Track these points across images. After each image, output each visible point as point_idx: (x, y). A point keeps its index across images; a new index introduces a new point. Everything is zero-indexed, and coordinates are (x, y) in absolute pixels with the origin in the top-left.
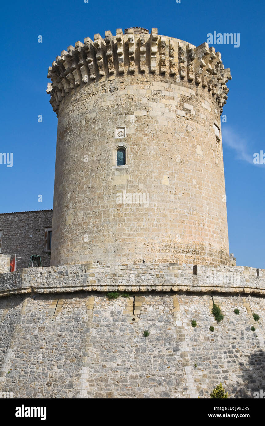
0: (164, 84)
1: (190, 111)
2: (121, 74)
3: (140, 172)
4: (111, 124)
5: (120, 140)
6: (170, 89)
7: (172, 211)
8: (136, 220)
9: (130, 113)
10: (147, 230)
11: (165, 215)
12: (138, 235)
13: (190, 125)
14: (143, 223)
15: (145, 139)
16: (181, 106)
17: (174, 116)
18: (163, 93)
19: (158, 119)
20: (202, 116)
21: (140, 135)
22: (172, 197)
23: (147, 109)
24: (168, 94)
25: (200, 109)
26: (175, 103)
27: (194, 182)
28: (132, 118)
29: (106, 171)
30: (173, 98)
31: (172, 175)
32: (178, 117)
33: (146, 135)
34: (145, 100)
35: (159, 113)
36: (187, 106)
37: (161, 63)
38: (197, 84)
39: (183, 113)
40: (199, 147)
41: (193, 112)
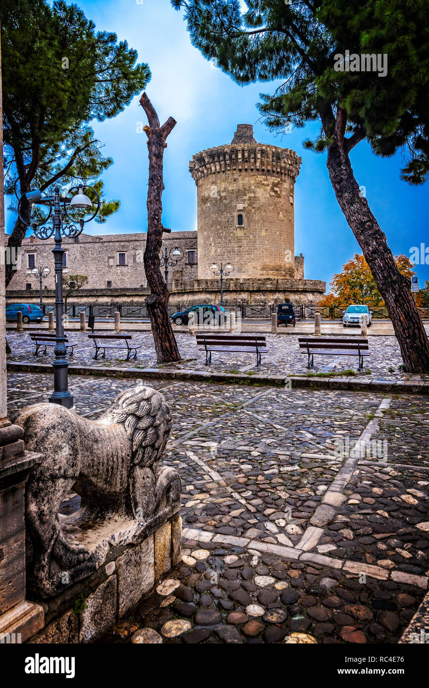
0: (263, 177)
1: (277, 191)
2: (240, 170)
3: (251, 229)
4: (235, 201)
5: (240, 211)
6: (266, 180)
7: (266, 249)
8: (248, 254)
9: (245, 195)
10: (254, 259)
11: (263, 252)
12: (249, 262)
13: (277, 200)
14: (252, 256)
15: (253, 210)
16: (272, 189)
17: (268, 196)
18: (263, 182)
19: (260, 198)
20: (284, 193)
21: (251, 208)
22: (267, 242)
23: (254, 193)
24: (265, 183)
25: (283, 189)
26: (269, 188)
27: (278, 233)
28: (246, 198)
29: (233, 228)
30: (268, 185)
31: (266, 230)
32: (271, 196)
33: (254, 208)
34: (253, 187)
35: (260, 195)
36: (276, 189)
37: (262, 163)
38: (282, 174)
39: (273, 194)
40: (281, 213)
41: (279, 192)
